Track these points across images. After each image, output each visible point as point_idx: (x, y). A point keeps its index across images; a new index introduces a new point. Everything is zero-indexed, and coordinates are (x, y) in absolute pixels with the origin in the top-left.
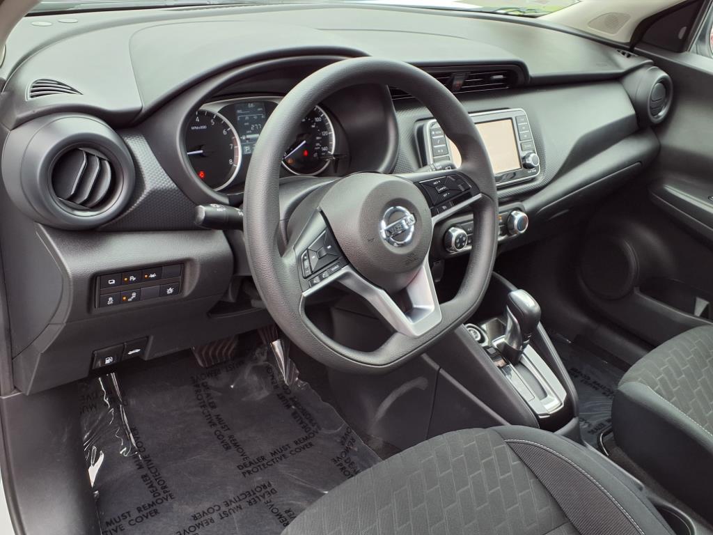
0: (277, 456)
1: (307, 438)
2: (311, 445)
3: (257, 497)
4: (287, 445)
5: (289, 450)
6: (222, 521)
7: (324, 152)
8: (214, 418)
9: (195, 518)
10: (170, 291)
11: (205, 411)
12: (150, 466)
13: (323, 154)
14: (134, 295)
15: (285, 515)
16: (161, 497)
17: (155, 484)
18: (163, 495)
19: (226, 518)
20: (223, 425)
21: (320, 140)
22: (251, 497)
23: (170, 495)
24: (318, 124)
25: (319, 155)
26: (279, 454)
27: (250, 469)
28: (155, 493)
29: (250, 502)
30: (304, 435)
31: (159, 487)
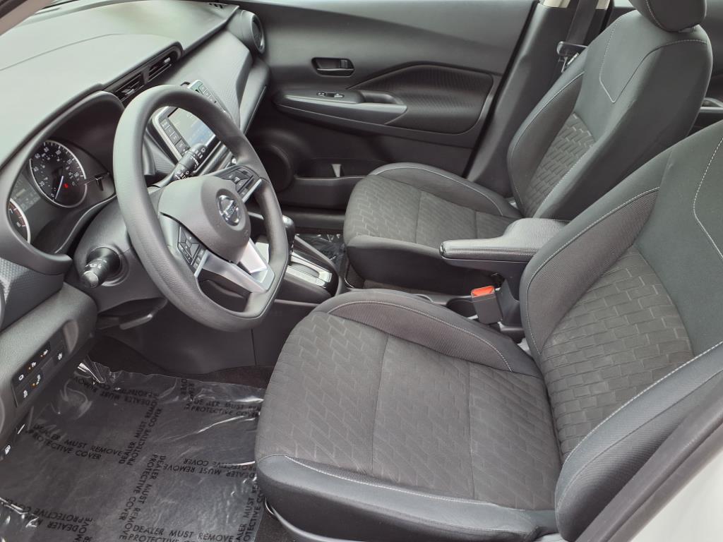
0: (141, 435)
1: (152, 409)
2: (159, 410)
3: (154, 470)
4: (142, 422)
5: (147, 425)
6: (144, 505)
7: (78, 177)
8: (65, 445)
9: (123, 518)
10: (60, 356)
11: (54, 445)
12: (47, 515)
13: (78, 180)
14: (39, 377)
15: (186, 465)
16: (80, 527)
17: (65, 523)
18: (80, 525)
19: (146, 500)
20: (78, 445)
21: (69, 169)
22: (151, 472)
23: (86, 520)
24: (60, 156)
25: (76, 183)
26: (142, 432)
27: (130, 457)
28: (71, 528)
29: (153, 477)
30: (148, 408)
31: (72, 522)
